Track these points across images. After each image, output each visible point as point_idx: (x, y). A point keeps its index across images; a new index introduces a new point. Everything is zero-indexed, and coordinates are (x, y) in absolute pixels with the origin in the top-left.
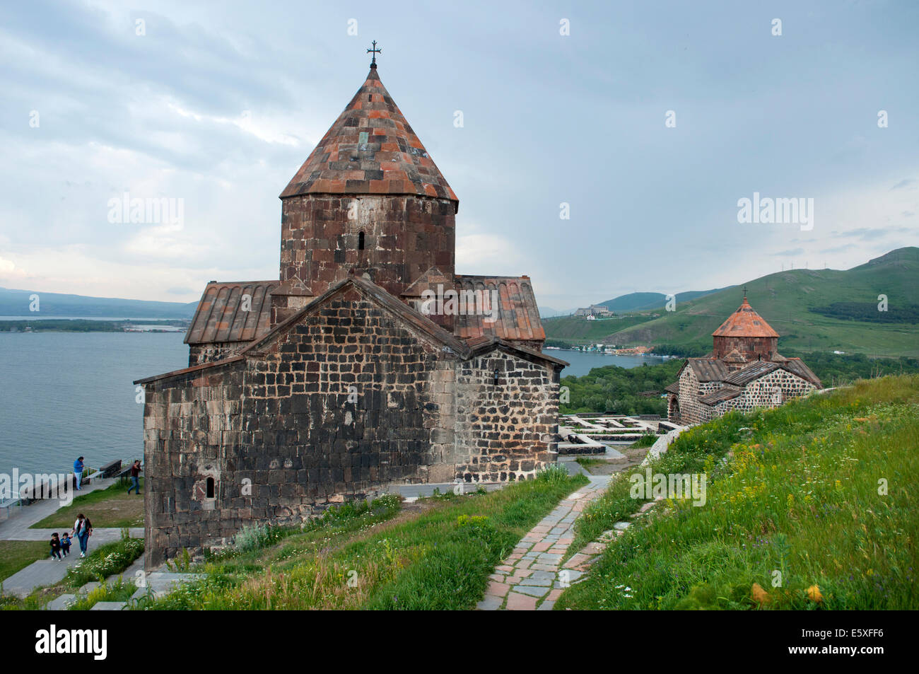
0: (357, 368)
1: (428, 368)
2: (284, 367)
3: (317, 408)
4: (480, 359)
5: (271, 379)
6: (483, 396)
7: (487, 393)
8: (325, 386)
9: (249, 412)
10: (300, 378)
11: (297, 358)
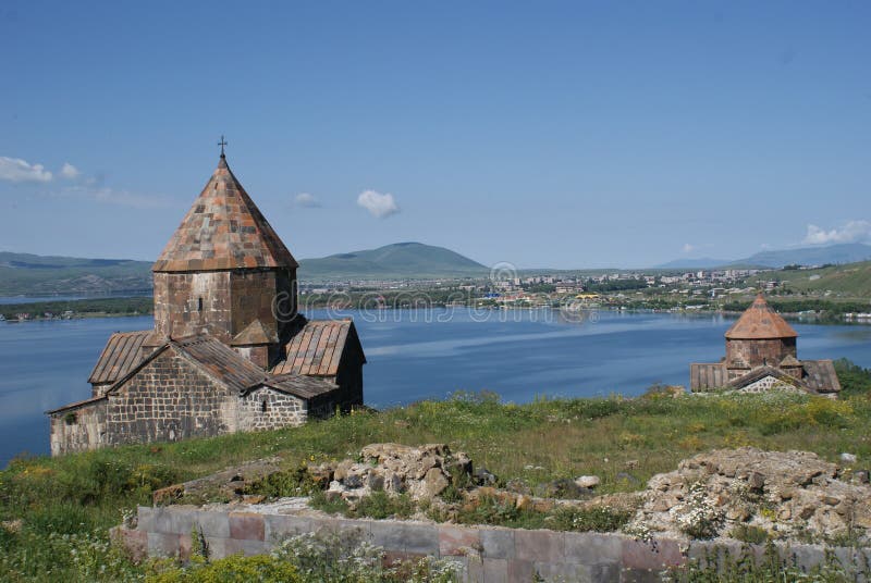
0: (175, 400)
1: (221, 401)
2: (131, 402)
3: (153, 429)
4: (253, 394)
5: (123, 410)
6: (257, 420)
7: (259, 417)
8: (156, 413)
9: (112, 431)
10: (141, 409)
11: (138, 395)
